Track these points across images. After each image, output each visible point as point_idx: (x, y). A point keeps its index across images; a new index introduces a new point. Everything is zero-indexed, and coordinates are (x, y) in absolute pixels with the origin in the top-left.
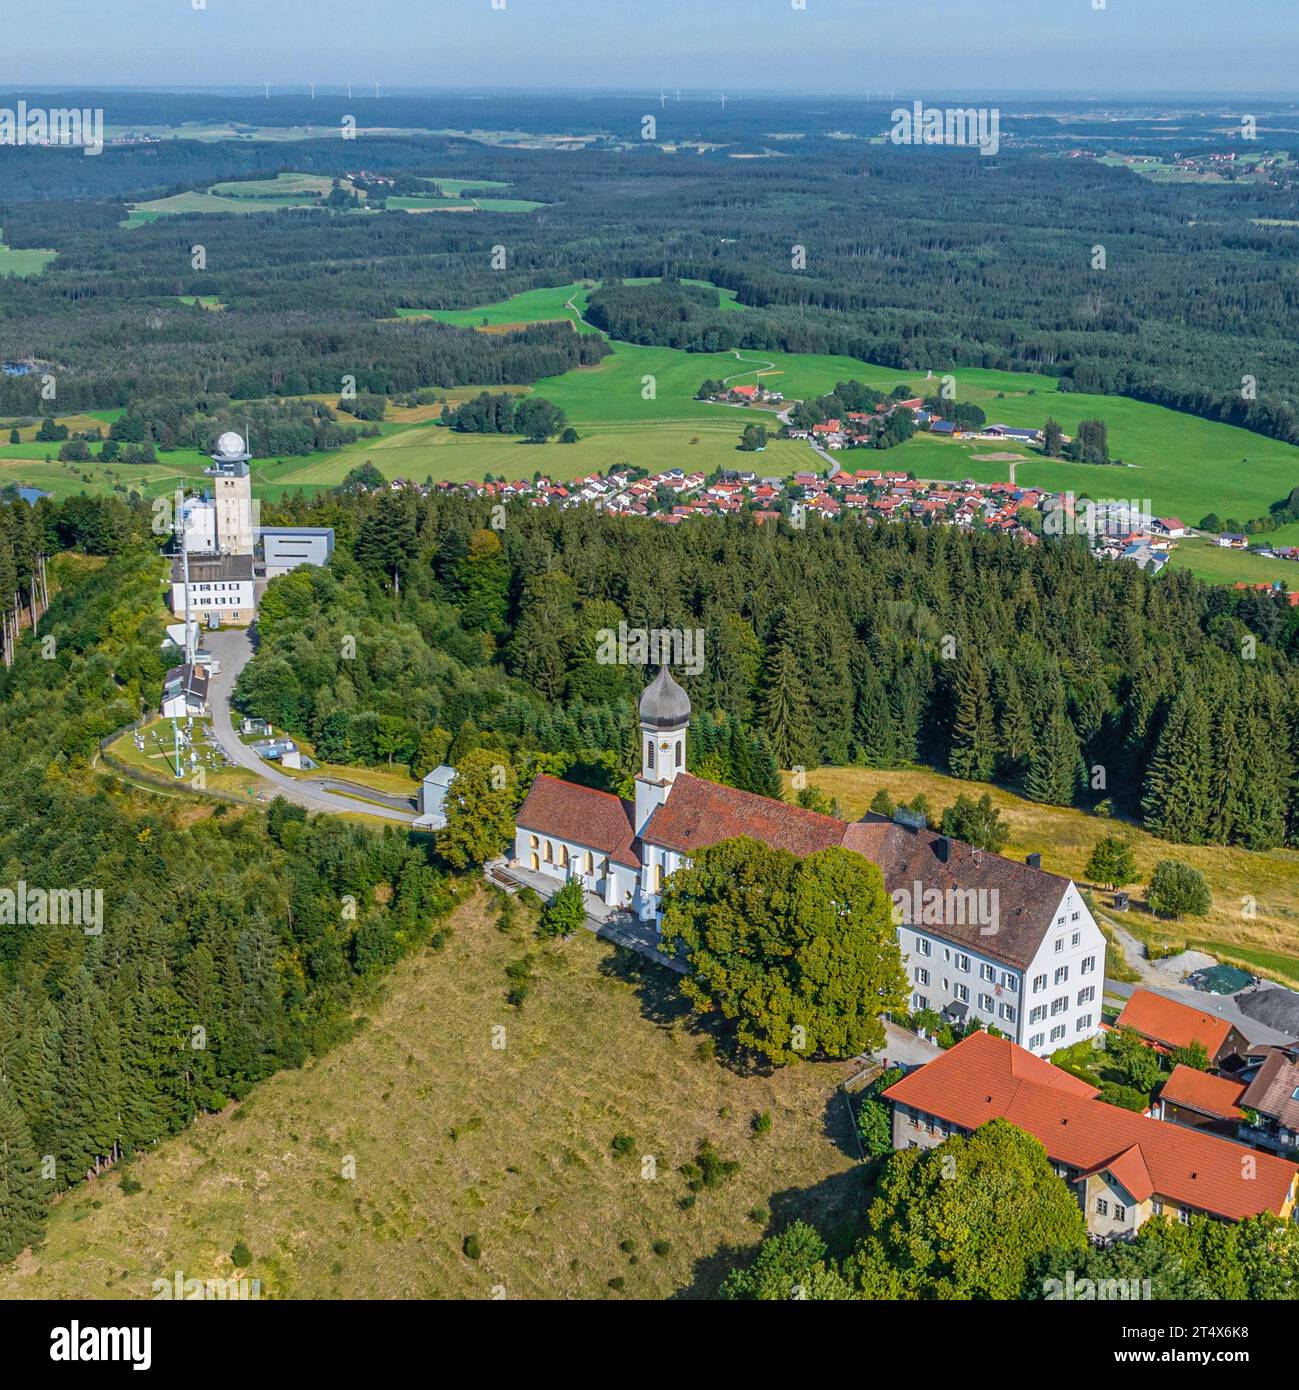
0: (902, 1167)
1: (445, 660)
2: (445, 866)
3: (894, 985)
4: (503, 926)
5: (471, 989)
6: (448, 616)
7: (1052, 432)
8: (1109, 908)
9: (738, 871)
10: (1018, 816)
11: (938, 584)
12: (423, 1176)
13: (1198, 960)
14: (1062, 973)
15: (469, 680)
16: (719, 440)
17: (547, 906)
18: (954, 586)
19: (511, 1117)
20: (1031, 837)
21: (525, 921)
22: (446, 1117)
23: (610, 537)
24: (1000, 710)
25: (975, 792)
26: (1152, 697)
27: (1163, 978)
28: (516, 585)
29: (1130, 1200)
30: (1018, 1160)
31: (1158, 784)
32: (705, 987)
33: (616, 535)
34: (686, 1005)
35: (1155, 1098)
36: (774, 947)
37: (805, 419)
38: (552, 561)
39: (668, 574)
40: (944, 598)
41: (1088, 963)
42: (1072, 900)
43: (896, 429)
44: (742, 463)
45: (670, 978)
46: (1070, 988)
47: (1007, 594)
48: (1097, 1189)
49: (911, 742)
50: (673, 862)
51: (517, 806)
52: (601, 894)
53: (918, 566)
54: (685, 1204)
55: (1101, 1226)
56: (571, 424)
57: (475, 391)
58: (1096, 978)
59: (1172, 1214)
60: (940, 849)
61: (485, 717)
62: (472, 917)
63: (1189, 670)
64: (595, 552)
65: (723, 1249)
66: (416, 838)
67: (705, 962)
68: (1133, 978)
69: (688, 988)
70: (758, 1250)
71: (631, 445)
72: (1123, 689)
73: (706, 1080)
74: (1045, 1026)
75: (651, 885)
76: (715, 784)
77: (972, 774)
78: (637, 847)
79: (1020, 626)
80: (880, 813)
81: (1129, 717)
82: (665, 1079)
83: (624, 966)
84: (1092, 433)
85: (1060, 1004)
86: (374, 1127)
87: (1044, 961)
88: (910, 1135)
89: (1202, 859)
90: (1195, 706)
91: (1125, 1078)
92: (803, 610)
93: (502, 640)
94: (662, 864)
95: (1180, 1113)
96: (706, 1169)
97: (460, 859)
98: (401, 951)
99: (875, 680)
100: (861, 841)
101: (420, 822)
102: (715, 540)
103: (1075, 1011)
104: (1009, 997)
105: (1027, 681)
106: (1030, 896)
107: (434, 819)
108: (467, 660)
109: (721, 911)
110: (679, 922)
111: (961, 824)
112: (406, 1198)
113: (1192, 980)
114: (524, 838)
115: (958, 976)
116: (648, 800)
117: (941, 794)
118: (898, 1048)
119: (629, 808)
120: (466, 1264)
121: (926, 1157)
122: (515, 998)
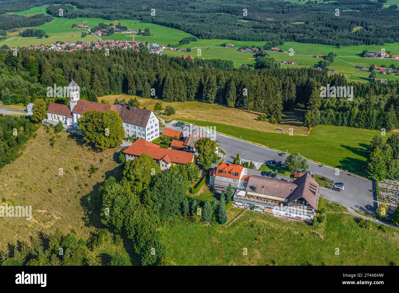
0: (128, 164)
1: (28, 82)
2: (34, 122)
3: (123, 133)
4: (47, 132)
5: (43, 144)
6: (27, 74)
7: (140, 31)
8: (158, 115)
9: (92, 116)
10: (141, 101)
11: (122, 61)
12: (39, 180)
13: (175, 122)
14: (152, 127)
15: (33, 86)
16: (77, 36)
17: (56, 127)
18: (125, 60)
19: (54, 166)
20: (144, 104)
21: (52, 130)
22: (42, 168)
23: (58, 56)
24: (136, 82)
25: (133, 97)
26: (162, 77)
27: (169, 126)
28: (40, 67)
29: (167, 163)
30: (148, 160)
31: (165, 93)
32: (88, 138)
33: (59, 55)
34: (85, 142)
35: (170, 146)
36: (100, 129)
37: (94, 30)
38: (47, 61)
39: (71, 62)
40: (124, 63)
41: (156, 125)
42: (152, 114)
43: (111, 32)
44: (82, 40)
45: (81, 137)
46: (154, 129)
47: (135, 61)
48: (162, 162)
49: (121, 90)
50: (79, 116)
51: (47, 109)
52: (66, 123)
53: (118, 57)
54: (90, 177)
55: (163, 169)
56: (47, 34)
57: (26, 28)
58: (158, 127)
59: (174, 164)
60: (128, 108)
61: (38, 93)
62: (41, 131)
63: (168, 72)
64: (55, 59)
65: (98, 183)
66: (27, 117)
67: (88, 133)
68: (164, 126)
69: (85, 138)
70: (104, 182)
71: (60, 38)
72: (157, 76)
73: (91, 154)
74: (150, 136)
75: (75, 121)
76: (85, 101)
77: (133, 94)
78: (72, 114)
79: (138, 67)
80: (116, 103)
81: (159, 81)
82: (83, 155)
83: (72, 136)
84: (147, 30)
85: (152, 132)
86: (27, 172)
87: (149, 125)
88: (129, 158)
89: (174, 105)
90: (169, 78)
91: (164, 143)
92: (98, 67)
93: (39, 78)
94: (77, 117)
95: (174, 148)
96: (93, 170)
97: (37, 120)
98: (27, 139)
99: (113, 79)
100: (113, 108)
101: (27, 114)
102: (79, 55)
103: (155, 133)
104: (143, 132)
105: (140, 76)
106: (145, 115)
107: (30, 113)
108: (32, 82)
109: (89, 124)
110: (82, 127)
111: (131, 103)
112: (36, 184)
113: (174, 125)
114: (49, 115)
115: (134, 130)
116: (72, 105)
117: (127, 98)
118: (125, 144)
119: (69, 107)
120: (49, 194)
121: (132, 162)
122: (52, 145)
